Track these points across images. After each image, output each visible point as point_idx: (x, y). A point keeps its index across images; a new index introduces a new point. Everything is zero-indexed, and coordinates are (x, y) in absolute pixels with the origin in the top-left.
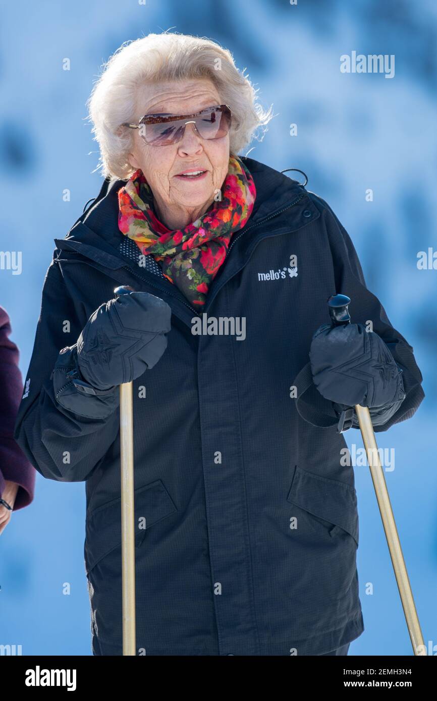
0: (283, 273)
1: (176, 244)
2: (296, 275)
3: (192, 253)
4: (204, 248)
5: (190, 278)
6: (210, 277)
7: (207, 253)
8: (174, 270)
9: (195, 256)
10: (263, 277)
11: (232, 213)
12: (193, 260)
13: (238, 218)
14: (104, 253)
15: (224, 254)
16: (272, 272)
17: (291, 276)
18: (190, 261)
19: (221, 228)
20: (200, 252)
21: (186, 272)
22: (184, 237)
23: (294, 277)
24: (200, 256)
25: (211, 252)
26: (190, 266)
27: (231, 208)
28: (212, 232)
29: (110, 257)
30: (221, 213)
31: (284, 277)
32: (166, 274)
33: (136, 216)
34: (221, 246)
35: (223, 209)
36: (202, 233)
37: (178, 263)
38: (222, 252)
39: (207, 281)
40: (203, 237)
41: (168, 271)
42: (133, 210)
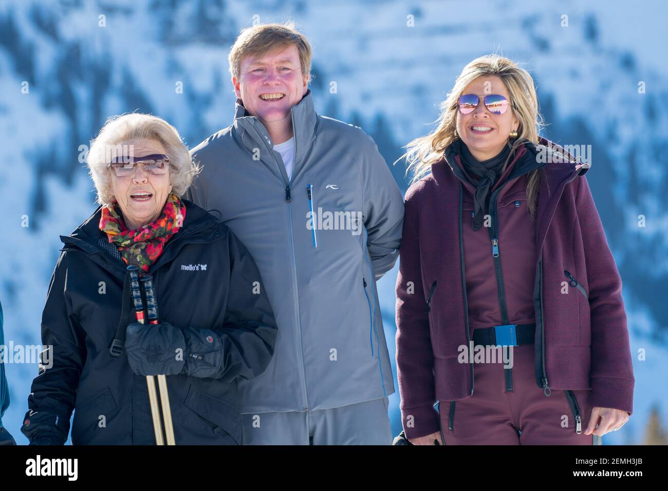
0: (197, 267)
1: (130, 237)
2: (205, 269)
3: (141, 245)
4: (149, 243)
5: (139, 260)
6: (150, 261)
7: (150, 246)
8: (129, 255)
9: (143, 247)
10: (185, 268)
11: (167, 222)
12: (141, 250)
13: (171, 226)
14: (88, 244)
15: (161, 248)
16: (191, 266)
17: (202, 269)
18: (140, 250)
19: (159, 230)
20: (146, 245)
21: (136, 256)
22: (136, 233)
23: (204, 270)
24: (146, 247)
25: (153, 246)
26: (139, 253)
27: (166, 219)
28: (153, 231)
29: (91, 246)
30: (160, 221)
31: (198, 269)
32: (124, 257)
33: (110, 220)
34: (160, 243)
35: (162, 219)
36: (147, 231)
37: (132, 251)
38: (160, 247)
39: (149, 263)
40: (147, 234)
41: (126, 255)
42: (110, 217)
